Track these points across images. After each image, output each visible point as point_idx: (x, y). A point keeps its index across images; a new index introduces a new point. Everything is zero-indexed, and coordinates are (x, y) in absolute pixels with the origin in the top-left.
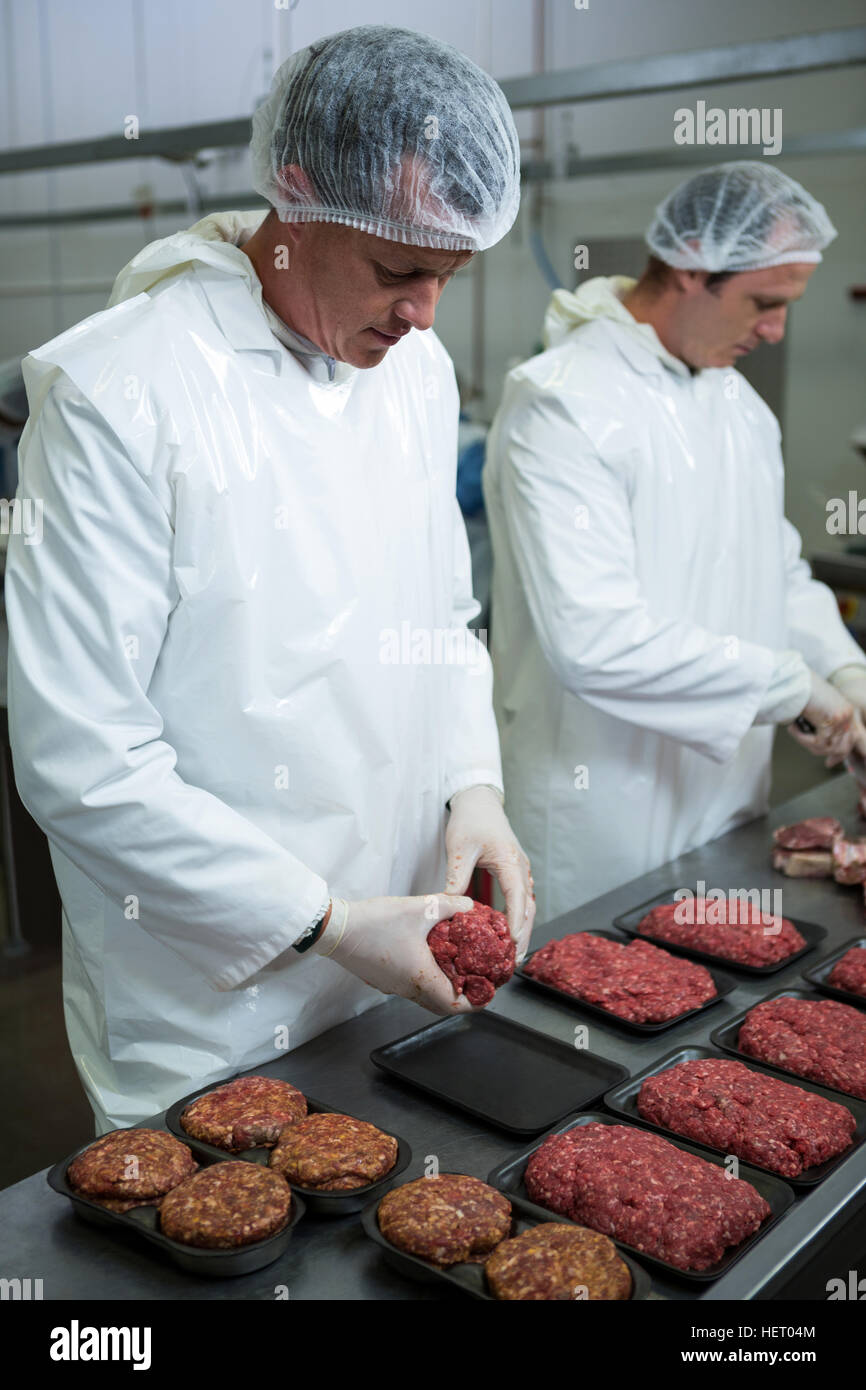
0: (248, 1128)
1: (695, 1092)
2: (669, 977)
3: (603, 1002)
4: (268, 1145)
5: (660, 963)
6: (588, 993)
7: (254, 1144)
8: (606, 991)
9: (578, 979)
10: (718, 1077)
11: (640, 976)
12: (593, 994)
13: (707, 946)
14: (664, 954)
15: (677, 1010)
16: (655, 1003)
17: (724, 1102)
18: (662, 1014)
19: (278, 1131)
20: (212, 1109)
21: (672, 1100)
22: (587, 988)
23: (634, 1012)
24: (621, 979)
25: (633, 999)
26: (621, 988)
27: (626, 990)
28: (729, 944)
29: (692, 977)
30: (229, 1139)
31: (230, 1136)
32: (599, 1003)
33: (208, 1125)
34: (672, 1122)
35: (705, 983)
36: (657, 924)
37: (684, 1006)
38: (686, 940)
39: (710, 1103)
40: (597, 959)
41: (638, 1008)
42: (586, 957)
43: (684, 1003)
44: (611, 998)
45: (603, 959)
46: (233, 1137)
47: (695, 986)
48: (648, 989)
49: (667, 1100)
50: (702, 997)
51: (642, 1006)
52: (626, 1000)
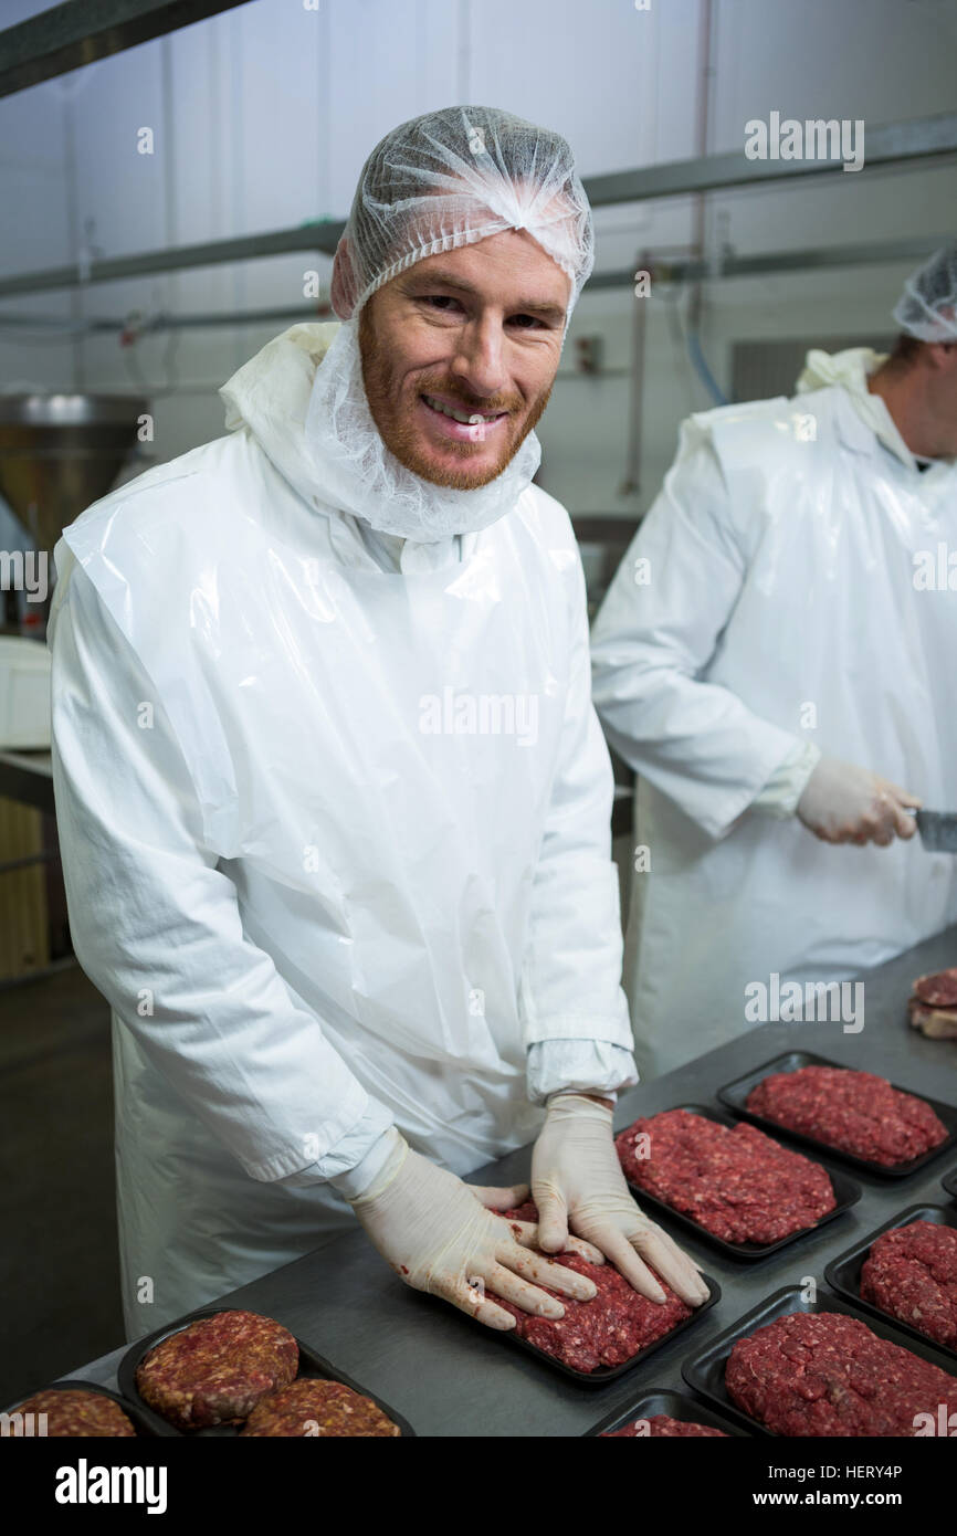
0: (212, 1398)
1: (800, 1372)
2: (778, 1181)
3: (693, 1212)
4: (237, 1422)
5: (769, 1157)
6: (676, 1198)
7: (218, 1420)
8: (699, 1197)
9: (666, 1176)
10: (832, 1349)
11: (742, 1177)
12: (682, 1199)
13: (827, 1135)
14: (775, 1145)
15: (786, 1228)
16: (758, 1218)
17: (838, 1394)
18: (767, 1234)
19: (251, 1404)
20: (176, 1362)
21: (769, 1381)
22: (676, 1192)
23: (731, 1228)
24: (718, 1180)
25: (731, 1211)
26: (717, 1195)
27: (723, 1199)
28: (854, 1134)
29: (806, 1183)
30: (187, 1412)
31: (189, 1408)
32: (690, 1213)
33: (165, 1387)
34: (767, 1414)
35: (822, 1192)
36: (769, 1101)
37: (795, 1224)
38: (802, 1124)
39: (819, 1392)
40: (691, 1150)
41: (736, 1223)
42: (678, 1145)
43: (795, 1219)
44: (705, 1207)
45: (699, 1150)
46: (193, 1409)
47: (810, 1194)
48: (750, 1199)
49: (763, 1381)
50: (818, 1210)
51: (742, 1220)
52: (723, 1211)
